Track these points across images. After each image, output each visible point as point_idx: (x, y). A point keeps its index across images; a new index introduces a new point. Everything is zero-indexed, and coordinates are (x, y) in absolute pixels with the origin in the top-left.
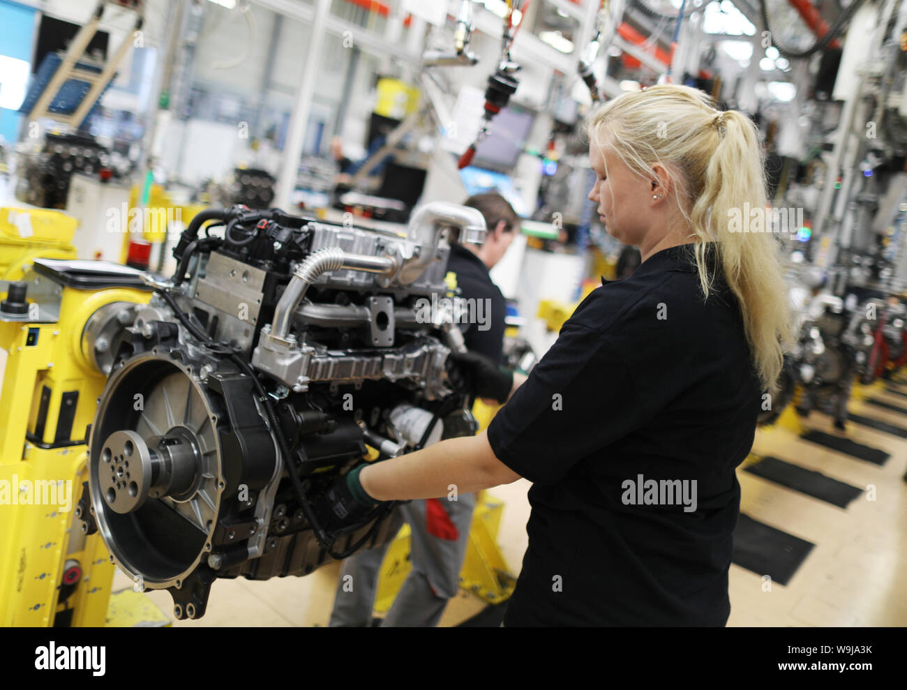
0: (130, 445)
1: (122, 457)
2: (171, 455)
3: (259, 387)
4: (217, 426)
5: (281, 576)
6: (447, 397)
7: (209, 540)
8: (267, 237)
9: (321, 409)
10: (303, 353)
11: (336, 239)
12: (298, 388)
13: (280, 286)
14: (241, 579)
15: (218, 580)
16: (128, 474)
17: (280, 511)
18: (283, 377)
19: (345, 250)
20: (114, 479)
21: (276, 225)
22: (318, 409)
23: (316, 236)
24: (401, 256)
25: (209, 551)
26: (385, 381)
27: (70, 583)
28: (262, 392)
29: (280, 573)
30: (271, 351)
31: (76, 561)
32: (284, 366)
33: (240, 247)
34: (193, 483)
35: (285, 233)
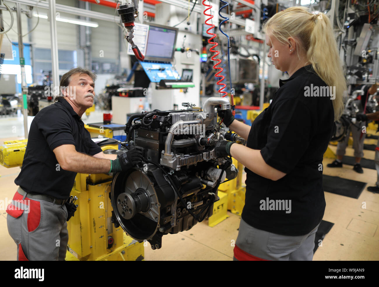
0: (126, 197)
1: (124, 202)
2: (139, 198)
3: (164, 171)
4: (154, 186)
5: (182, 231)
6: (225, 163)
7: (158, 224)
8: (157, 121)
9: (186, 175)
10: (177, 158)
11: (180, 117)
12: (177, 169)
13: (164, 137)
14: (169, 234)
15: (163, 235)
16: (128, 207)
17: (179, 210)
18: (172, 166)
19: (184, 120)
20: (123, 209)
21: (159, 116)
22: (185, 175)
23: (173, 117)
24: (202, 118)
25: (159, 227)
26: (205, 161)
27: (111, 243)
28: (165, 173)
29: (181, 230)
30: (166, 159)
31: (111, 236)
32: (171, 163)
33: (148, 126)
34: (148, 206)
35: (163, 119)
